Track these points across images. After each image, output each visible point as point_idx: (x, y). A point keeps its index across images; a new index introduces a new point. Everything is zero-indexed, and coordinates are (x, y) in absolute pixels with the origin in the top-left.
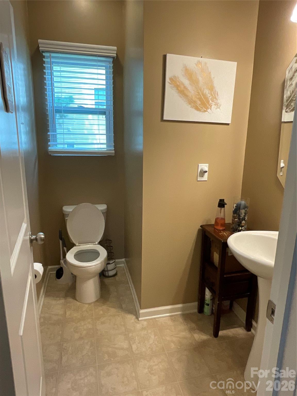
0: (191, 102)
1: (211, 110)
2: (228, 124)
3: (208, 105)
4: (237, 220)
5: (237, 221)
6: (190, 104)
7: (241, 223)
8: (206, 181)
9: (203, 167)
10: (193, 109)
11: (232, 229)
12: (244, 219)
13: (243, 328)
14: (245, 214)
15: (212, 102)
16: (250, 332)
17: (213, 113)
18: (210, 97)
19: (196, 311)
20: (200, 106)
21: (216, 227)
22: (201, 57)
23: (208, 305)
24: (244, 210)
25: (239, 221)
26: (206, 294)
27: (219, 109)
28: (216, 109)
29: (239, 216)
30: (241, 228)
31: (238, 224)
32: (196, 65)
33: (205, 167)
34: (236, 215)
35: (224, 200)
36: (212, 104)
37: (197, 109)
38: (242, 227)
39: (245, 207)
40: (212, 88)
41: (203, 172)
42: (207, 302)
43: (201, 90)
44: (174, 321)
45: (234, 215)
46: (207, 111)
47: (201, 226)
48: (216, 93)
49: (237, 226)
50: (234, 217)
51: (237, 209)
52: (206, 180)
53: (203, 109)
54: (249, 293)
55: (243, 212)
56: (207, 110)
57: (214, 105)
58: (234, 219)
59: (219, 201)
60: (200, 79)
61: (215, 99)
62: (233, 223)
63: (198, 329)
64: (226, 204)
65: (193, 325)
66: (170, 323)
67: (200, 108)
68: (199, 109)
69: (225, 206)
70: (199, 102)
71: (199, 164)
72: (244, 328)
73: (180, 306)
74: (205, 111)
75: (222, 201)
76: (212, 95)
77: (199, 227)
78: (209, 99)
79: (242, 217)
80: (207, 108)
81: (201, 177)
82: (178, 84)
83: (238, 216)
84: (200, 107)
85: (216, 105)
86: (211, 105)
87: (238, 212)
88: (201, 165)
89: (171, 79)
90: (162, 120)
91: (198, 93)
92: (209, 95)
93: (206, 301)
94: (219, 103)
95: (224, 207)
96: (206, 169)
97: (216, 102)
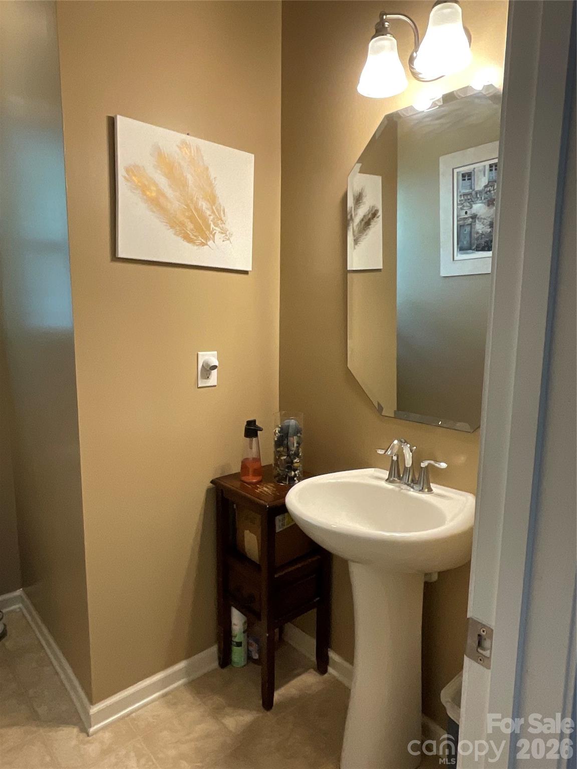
0: (175, 224)
1: (214, 242)
2: (245, 272)
3: (207, 233)
4: (285, 457)
5: (284, 459)
6: (172, 227)
7: (292, 463)
8: (215, 386)
9: (206, 358)
10: (180, 238)
11: (275, 477)
12: (296, 455)
13: (312, 670)
14: (298, 443)
15: (214, 228)
16: (326, 675)
17: (218, 248)
18: (210, 216)
19: (215, 664)
20: (192, 232)
21: (244, 478)
22: (188, 134)
23: (239, 644)
24: (296, 437)
25: (290, 460)
26: (233, 623)
27: (228, 242)
28: (223, 241)
29: (288, 449)
30: (293, 473)
31: (286, 465)
32: (180, 148)
33: (210, 357)
34: (282, 449)
35: (254, 421)
36: (215, 231)
37: (187, 238)
38: (295, 472)
39: (298, 431)
40: (212, 199)
41: (208, 369)
42: (237, 640)
43: (192, 200)
44: (175, 704)
45: (278, 449)
46: (207, 245)
47: (212, 482)
48: (222, 208)
49: (287, 470)
50: (278, 454)
51: (282, 436)
52: (214, 384)
53: (198, 240)
54: (318, 599)
55: (295, 440)
56: (206, 241)
57: (219, 232)
58: (279, 457)
59: (246, 426)
60: (189, 176)
61: (219, 222)
62: (276, 464)
63: (230, 705)
64: (261, 430)
65: (218, 700)
66: (166, 712)
67: (193, 237)
68: (192, 239)
69: (258, 434)
70: (190, 226)
71: (200, 353)
72: (314, 670)
73: (181, 665)
74: (203, 244)
75: (253, 424)
76: (213, 212)
77: (207, 484)
78: (210, 222)
79: (292, 451)
80: (207, 239)
81: (205, 379)
82: (146, 183)
83: (286, 450)
84: (193, 235)
85: (222, 233)
86: (213, 233)
87: (285, 442)
88: (203, 355)
89: (127, 170)
90: (115, 257)
91: (188, 205)
92: (208, 213)
93: (235, 637)
94: (228, 230)
95: (256, 435)
96: (214, 362)
97: (223, 227)
